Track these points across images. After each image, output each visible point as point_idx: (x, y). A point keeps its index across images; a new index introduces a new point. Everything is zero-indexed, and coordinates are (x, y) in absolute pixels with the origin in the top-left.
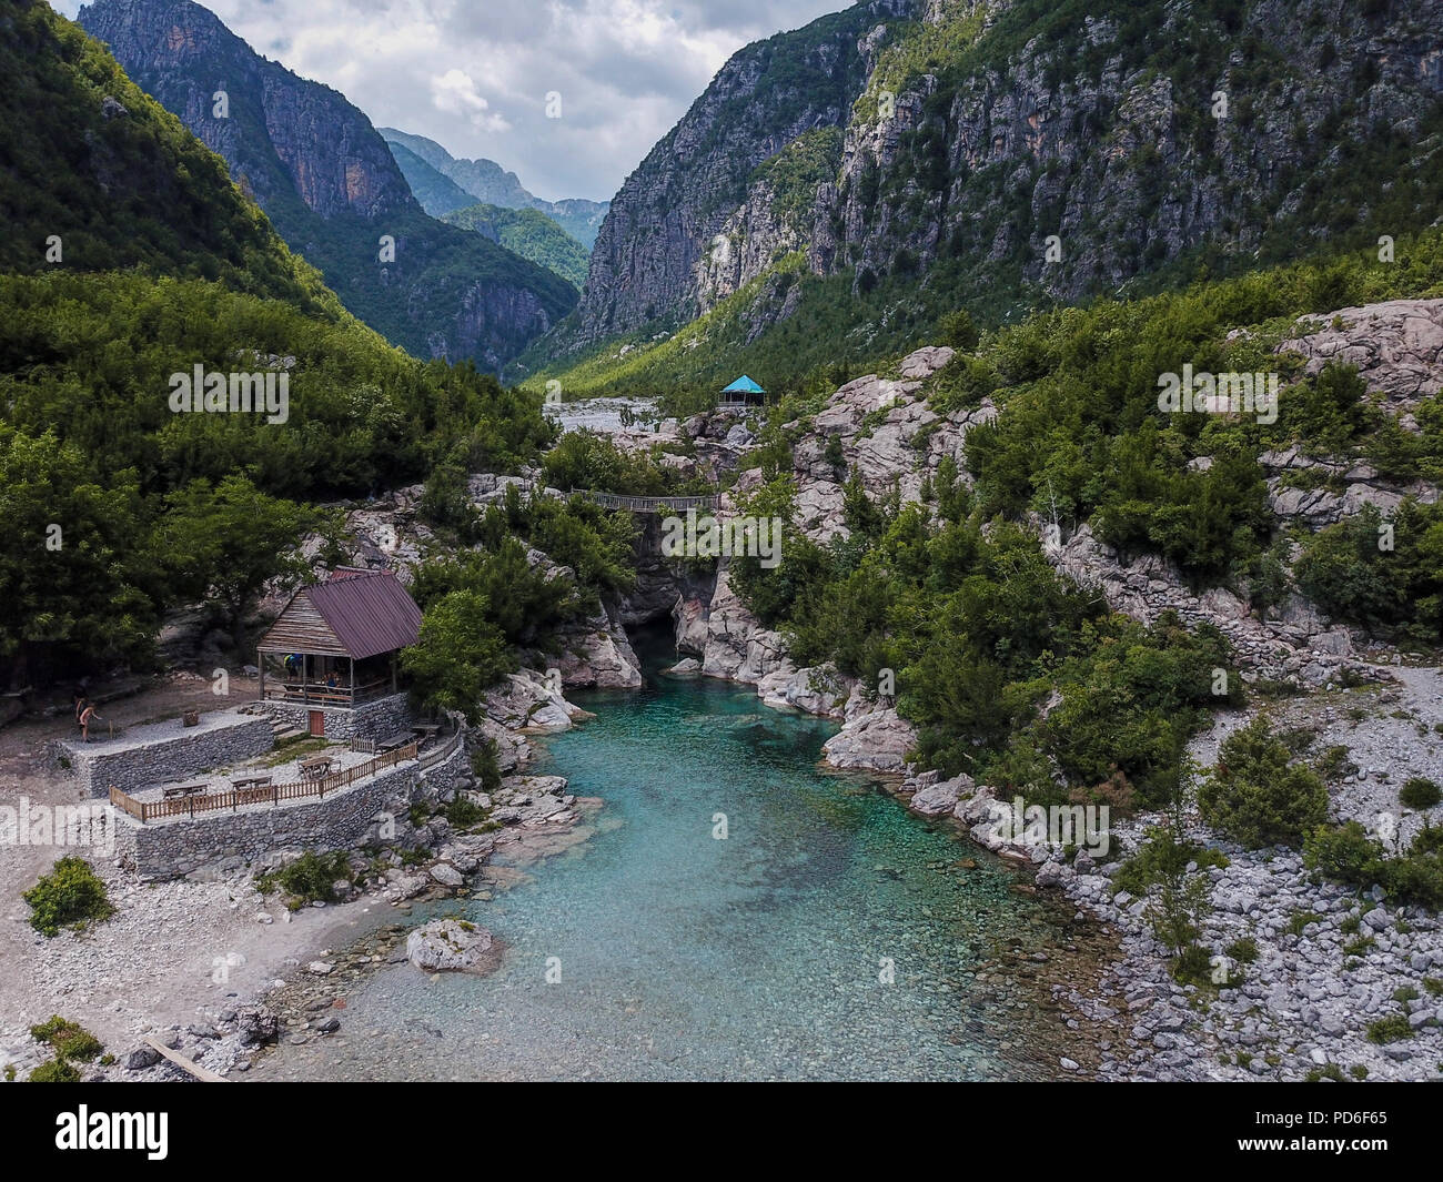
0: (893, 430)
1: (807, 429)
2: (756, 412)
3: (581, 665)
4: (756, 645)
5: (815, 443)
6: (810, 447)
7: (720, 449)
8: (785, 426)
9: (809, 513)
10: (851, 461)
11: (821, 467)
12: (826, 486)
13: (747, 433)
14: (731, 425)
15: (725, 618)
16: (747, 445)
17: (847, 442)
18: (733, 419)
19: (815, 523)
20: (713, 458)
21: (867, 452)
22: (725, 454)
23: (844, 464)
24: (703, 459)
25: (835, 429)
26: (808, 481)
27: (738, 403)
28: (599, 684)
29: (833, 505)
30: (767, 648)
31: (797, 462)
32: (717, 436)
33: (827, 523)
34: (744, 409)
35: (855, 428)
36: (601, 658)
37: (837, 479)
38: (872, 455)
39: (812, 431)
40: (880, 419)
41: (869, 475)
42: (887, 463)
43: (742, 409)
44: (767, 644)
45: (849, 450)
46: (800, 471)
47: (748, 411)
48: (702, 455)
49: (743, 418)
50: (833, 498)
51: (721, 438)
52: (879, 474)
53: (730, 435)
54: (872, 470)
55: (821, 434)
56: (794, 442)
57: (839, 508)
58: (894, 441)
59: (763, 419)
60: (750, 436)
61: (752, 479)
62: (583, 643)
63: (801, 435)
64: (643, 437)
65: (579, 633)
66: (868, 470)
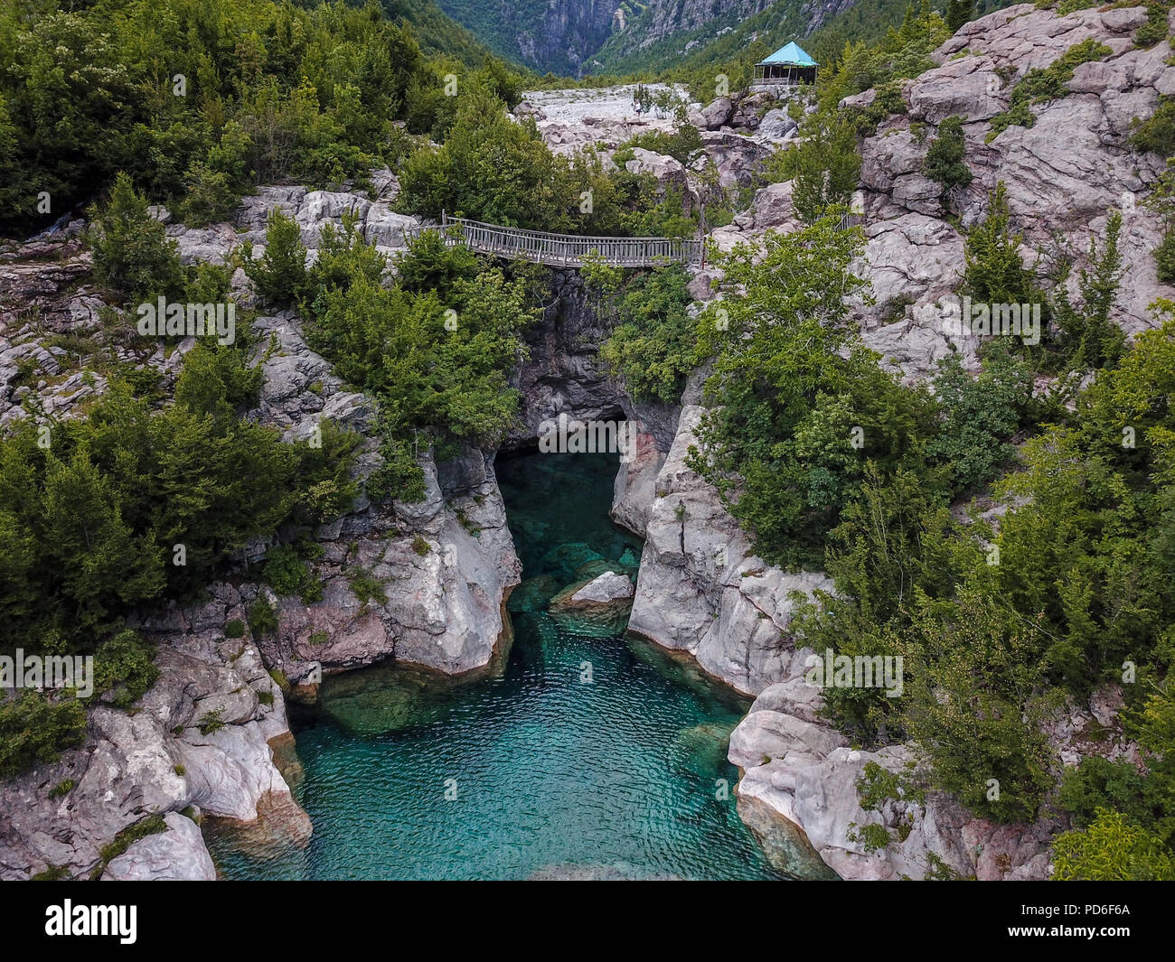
0: (1085, 110)
1: (893, 107)
2: (804, 92)
3: (363, 617)
4: (740, 605)
5: (907, 135)
6: (896, 144)
7: (745, 144)
8: (849, 100)
9: (885, 285)
10: (984, 176)
11: (916, 186)
12: (922, 225)
13: (788, 121)
14: (768, 109)
15: (682, 516)
16: (787, 139)
17: (976, 134)
18: (771, 101)
19: (897, 308)
20: (733, 156)
21: (1021, 157)
22: (751, 151)
23: (965, 182)
24: (719, 158)
25: (953, 106)
26: (885, 212)
27: (781, 80)
28: (399, 658)
29: (937, 270)
30: (763, 615)
31: (866, 172)
32: (748, 126)
33: (923, 310)
34: (788, 87)
35: (994, 107)
36: (409, 600)
37: (947, 212)
38: (1031, 163)
39: (903, 111)
40: (1051, 87)
41: (1021, 208)
42: (1069, 183)
43: (783, 87)
44: (764, 603)
45: (978, 151)
46: (869, 191)
47: (792, 90)
48: (719, 151)
49: (785, 101)
50: (938, 252)
51: (753, 128)
52: (1043, 205)
53: (765, 123)
54: (1029, 197)
55: (918, 119)
56: (865, 132)
57: (949, 277)
58: (1084, 134)
59: (812, 103)
60: (792, 126)
61: (777, 203)
62: (379, 560)
63: (877, 119)
64: (640, 124)
65: (379, 532)
66: (1020, 197)
